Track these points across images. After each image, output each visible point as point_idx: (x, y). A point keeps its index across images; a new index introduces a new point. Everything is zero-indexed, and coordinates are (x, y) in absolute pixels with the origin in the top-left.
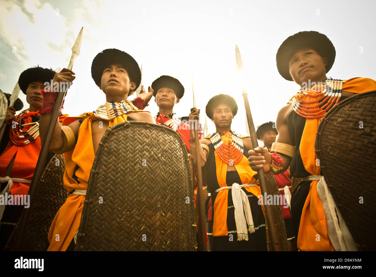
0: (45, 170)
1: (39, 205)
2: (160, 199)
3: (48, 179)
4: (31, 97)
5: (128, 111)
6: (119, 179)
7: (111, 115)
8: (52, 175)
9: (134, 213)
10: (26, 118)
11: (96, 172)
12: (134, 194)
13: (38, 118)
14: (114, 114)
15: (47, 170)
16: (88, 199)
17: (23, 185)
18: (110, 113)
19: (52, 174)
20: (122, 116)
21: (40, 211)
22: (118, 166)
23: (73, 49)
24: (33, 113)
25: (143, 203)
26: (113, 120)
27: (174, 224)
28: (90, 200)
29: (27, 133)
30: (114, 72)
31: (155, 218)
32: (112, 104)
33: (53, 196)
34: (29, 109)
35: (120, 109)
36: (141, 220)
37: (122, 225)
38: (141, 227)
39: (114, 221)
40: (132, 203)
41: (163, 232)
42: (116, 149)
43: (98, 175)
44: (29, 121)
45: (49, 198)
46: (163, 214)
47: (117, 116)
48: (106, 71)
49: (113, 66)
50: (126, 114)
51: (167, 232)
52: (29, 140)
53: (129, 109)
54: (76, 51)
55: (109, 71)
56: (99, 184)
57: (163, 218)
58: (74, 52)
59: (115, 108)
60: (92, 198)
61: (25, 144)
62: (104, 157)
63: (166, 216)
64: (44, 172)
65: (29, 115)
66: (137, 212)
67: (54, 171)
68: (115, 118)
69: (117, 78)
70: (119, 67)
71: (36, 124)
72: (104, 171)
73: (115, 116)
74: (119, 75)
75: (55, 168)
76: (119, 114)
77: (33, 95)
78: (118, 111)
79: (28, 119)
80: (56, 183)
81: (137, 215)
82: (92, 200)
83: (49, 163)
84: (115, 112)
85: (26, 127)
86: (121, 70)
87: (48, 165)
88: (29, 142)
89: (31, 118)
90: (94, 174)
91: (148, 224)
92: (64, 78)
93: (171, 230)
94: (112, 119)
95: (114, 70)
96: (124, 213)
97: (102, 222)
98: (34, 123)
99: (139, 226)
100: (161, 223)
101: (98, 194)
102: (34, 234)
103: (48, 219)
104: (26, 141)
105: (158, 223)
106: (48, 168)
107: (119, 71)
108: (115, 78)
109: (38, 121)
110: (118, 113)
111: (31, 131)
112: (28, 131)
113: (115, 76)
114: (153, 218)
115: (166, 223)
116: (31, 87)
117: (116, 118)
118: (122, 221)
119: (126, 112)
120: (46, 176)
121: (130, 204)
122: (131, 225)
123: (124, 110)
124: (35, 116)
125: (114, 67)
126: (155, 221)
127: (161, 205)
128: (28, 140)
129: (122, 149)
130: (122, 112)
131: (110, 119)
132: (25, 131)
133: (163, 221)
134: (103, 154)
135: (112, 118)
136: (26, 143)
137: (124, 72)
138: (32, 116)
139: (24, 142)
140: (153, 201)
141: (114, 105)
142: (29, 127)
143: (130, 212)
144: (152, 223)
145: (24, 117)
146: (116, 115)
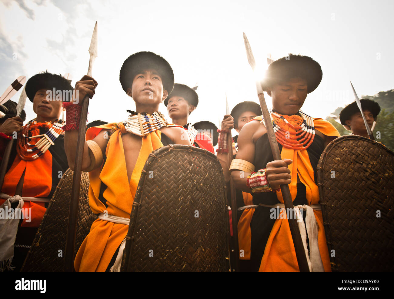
0: (56, 189)
1: (52, 227)
2: (201, 234)
3: (60, 198)
4: (39, 107)
5: (162, 125)
6: (163, 213)
7: (144, 130)
8: (64, 195)
9: (176, 251)
10: (33, 129)
11: (139, 204)
12: (177, 229)
13: (46, 129)
14: (148, 130)
15: (59, 189)
16: (131, 236)
17: (35, 204)
18: (144, 127)
19: (63, 193)
20: (156, 131)
21: (53, 234)
22: (161, 198)
23: (90, 51)
24: (41, 124)
25: (185, 239)
26: (147, 136)
27: (212, 259)
28: (133, 237)
29: (35, 147)
30: (149, 81)
31: (196, 255)
32: (145, 117)
33: (65, 218)
34: (36, 120)
35: (153, 124)
36: (183, 257)
37: (165, 264)
38: (183, 266)
39: (156, 260)
40: (175, 239)
41: (202, 269)
42: (160, 178)
43: (140, 208)
44: (37, 133)
45: (62, 220)
46: (203, 250)
47: (151, 132)
48: (139, 77)
49: (147, 72)
50: (159, 129)
51: (205, 269)
52: (38, 155)
53: (162, 123)
54: (93, 53)
55: (142, 77)
56: (142, 219)
57: (203, 254)
58: (92, 54)
59: (149, 122)
60: (135, 234)
61: (33, 159)
62: (148, 188)
63: (206, 252)
64: (55, 192)
65: (37, 126)
66: (180, 250)
67: (65, 190)
68: (148, 134)
69: (152, 86)
70: (154, 73)
71: (44, 136)
72: (147, 203)
73: (149, 132)
74: (154, 83)
75: (66, 187)
76: (153, 130)
77: (41, 104)
78: (152, 126)
79: (36, 131)
80: (68, 202)
81: (180, 253)
82: (134, 236)
83: (60, 181)
84: (148, 127)
85: (33, 140)
86: (155, 77)
87: (59, 184)
88: (38, 156)
89: (38, 130)
90: (137, 207)
91: (189, 262)
92: (86, 87)
93: (210, 266)
94: (145, 135)
95: (148, 77)
96: (167, 251)
97: (145, 261)
98: (42, 135)
99: (181, 264)
100: (201, 259)
101: (141, 230)
102: (48, 259)
103: (61, 242)
104: (34, 156)
105: (198, 260)
106: (60, 186)
107: (153, 78)
108: (150, 87)
109: (46, 133)
110: (152, 128)
111: (39, 145)
112: (36, 145)
113: (150, 84)
114: (194, 255)
115: (205, 259)
116: (39, 94)
117: (150, 134)
118: (165, 260)
119: (160, 128)
120: (58, 196)
121: (173, 241)
122: (174, 263)
123: (157, 124)
124: (43, 127)
125: (149, 73)
126: (196, 257)
127: (202, 240)
128: (36, 155)
129: (166, 178)
130: (156, 127)
131: (143, 135)
132: (33, 144)
133: (202, 257)
134: (146, 184)
135: (145, 133)
136: (34, 157)
137: (158, 79)
138: (40, 127)
139: (33, 156)
140: (195, 235)
141: (147, 118)
142: (36, 140)
143: (173, 250)
144: (193, 260)
145: (31, 128)
146: (149, 130)
